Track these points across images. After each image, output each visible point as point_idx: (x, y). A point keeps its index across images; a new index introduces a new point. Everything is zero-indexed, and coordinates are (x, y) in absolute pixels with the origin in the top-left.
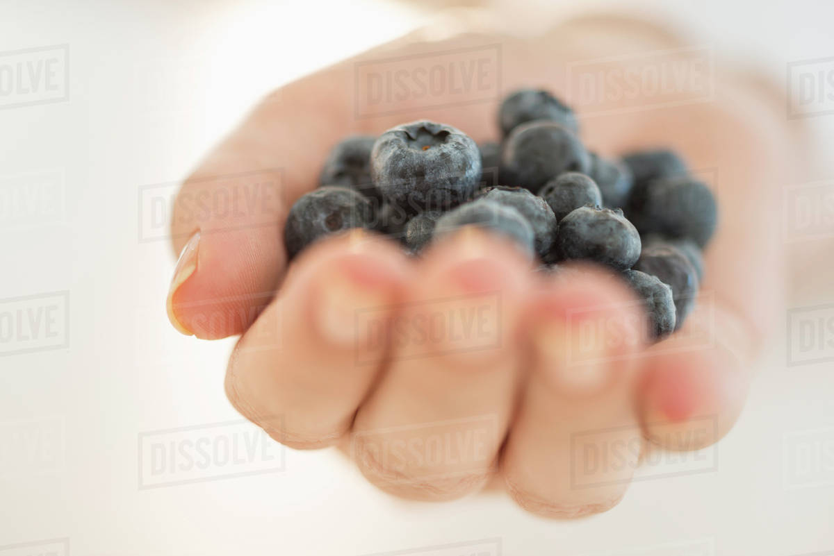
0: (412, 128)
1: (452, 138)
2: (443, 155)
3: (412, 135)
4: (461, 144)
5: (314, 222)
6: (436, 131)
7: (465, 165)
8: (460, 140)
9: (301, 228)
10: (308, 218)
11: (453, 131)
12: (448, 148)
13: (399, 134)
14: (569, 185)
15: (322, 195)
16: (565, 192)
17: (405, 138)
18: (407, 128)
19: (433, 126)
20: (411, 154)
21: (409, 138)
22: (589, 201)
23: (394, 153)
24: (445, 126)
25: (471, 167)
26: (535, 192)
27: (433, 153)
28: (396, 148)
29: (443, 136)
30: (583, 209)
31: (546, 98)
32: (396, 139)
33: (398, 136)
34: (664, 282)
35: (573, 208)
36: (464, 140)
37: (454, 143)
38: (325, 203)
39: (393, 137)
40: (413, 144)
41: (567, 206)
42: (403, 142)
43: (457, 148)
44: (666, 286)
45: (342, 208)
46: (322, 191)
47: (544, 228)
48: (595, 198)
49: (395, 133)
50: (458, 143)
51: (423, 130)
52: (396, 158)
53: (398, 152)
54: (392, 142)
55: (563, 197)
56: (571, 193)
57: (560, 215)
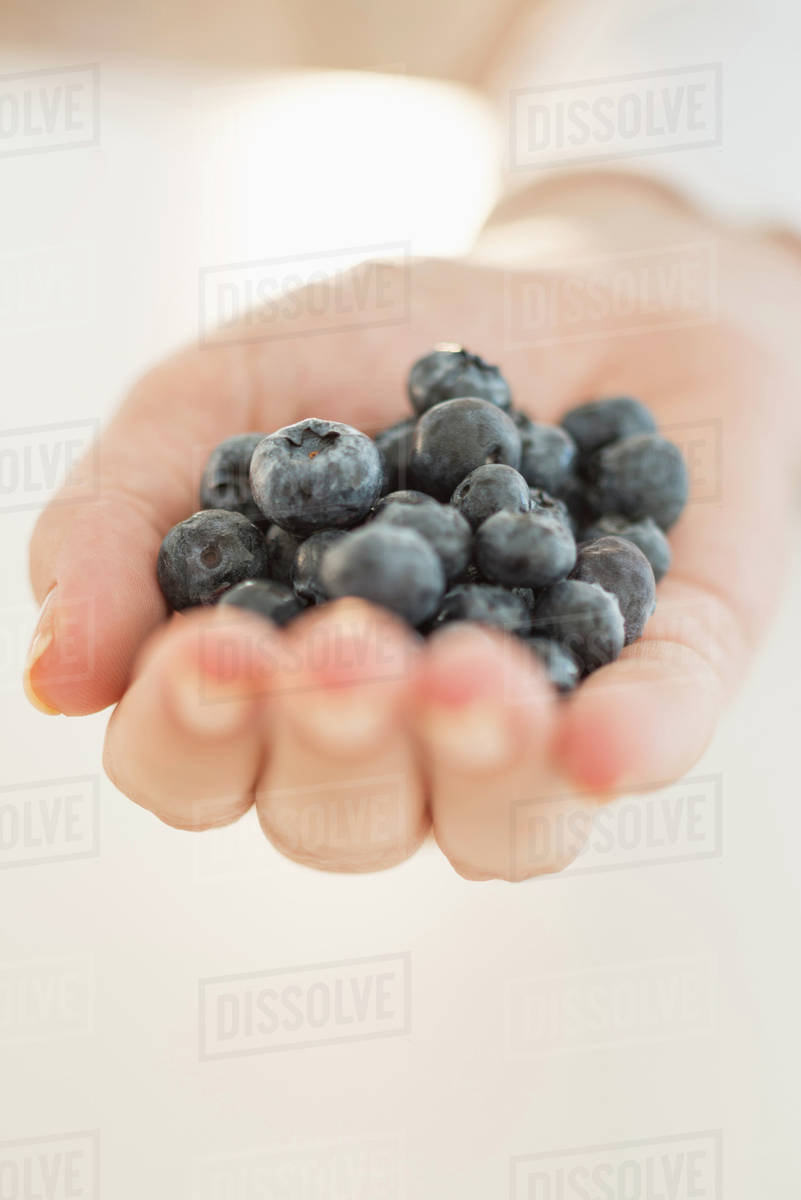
0: (295, 430)
1: (340, 441)
2: (331, 465)
3: (295, 439)
4: (353, 448)
5: (187, 559)
6: (324, 433)
7: (361, 471)
8: (352, 443)
9: (173, 570)
10: (180, 555)
11: (343, 430)
12: (336, 455)
13: (279, 442)
14: (486, 482)
15: (194, 525)
16: (483, 492)
17: (286, 446)
18: (289, 431)
19: (320, 425)
20: (293, 467)
21: (291, 444)
22: (511, 500)
23: (274, 467)
24: (334, 426)
25: (366, 474)
26: (444, 498)
27: (319, 463)
28: (276, 461)
29: (332, 438)
30: (503, 515)
31: (467, 360)
32: (275, 450)
33: (278, 445)
34: (608, 589)
35: (494, 510)
36: (357, 442)
37: (343, 448)
38: (198, 535)
39: (271, 446)
40: (298, 452)
41: (485, 509)
42: (285, 452)
43: (347, 454)
44: (609, 596)
45: (220, 538)
46: (196, 519)
47: (454, 546)
48: (520, 496)
49: (275, 440)
50: (349, 447)
51: (308, 432)
52: (276, 475)
53: (279, 466)
54: (271, 453)
55: (480, 498)
56: (489, 493)
57: (475, 522)
